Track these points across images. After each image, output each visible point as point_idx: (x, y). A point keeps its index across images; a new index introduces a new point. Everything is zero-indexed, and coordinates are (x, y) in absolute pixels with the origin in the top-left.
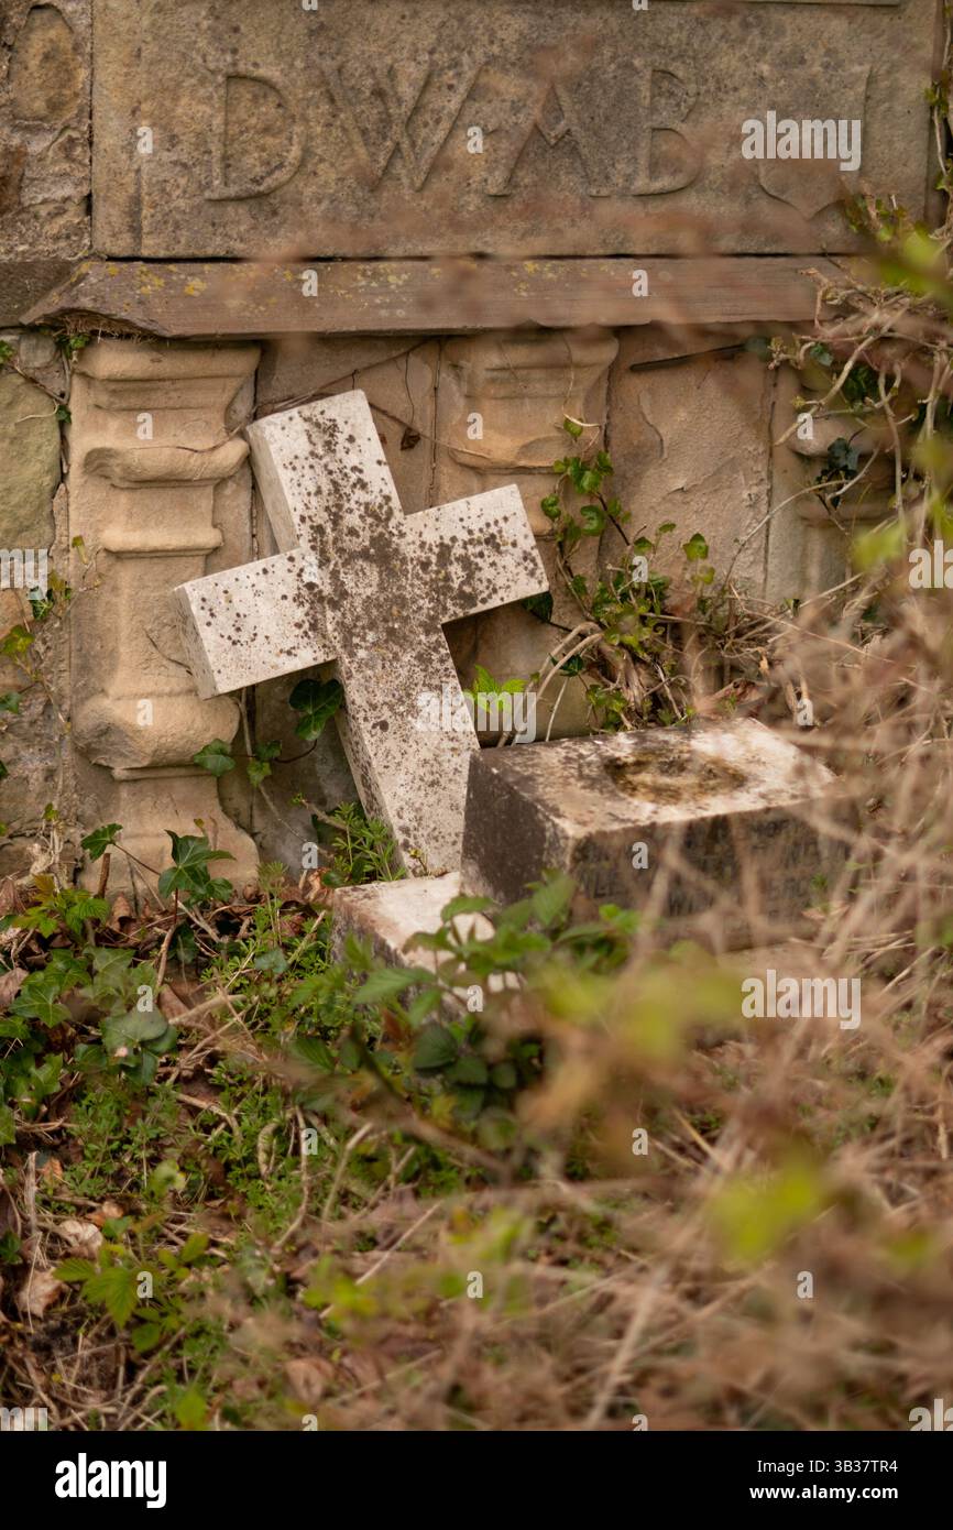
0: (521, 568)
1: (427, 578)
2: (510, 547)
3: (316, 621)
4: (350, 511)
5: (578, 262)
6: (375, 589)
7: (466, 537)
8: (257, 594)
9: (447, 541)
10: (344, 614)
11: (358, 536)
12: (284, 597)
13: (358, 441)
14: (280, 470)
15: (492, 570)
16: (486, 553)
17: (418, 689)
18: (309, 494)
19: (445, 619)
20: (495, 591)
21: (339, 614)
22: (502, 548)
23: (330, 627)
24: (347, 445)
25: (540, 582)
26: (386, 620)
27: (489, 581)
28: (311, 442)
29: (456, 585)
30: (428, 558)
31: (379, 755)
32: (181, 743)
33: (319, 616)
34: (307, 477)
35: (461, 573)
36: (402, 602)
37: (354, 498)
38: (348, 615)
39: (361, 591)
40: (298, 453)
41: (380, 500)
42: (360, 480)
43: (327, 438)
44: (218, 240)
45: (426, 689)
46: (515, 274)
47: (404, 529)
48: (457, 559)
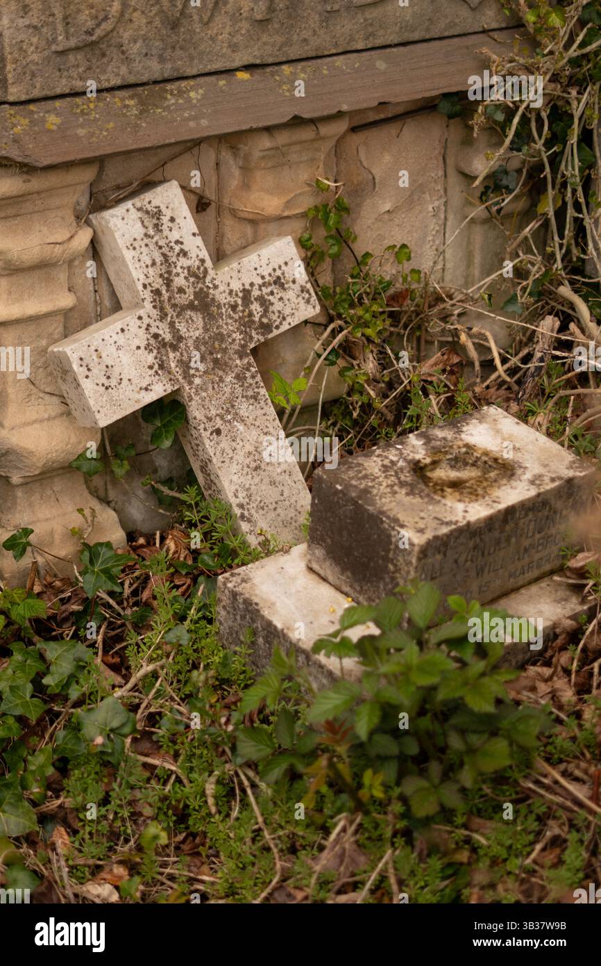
0: (300, 298)
1: (236, 316)
2: (291, 284)
3: (162, 362)
4: (178, 275)
5: (319, 61)
6: (201, 331)
7: (260, 281)
8: (118, 348)
9: (247, 287)
10: (181, 354)
11: (185, 293)
12: (138, 348)
13: (178, 221)
14: (125, 252)
15: (280, 303)
16: (275, 291)
17: (239, 400)
18: (147, 266)
19: (252, 346)
20: (284, 319)
21: (178, 354)
22: (286, 286)
23: (173, 365)
24: (170, 224)
25: (314, 307)
26: (211, 353)
27: (279, 312)
28: (144, 226)
29: (257, 319)
30: (236, 302)
31: (217, 454)
32: (62, 455)
33: (165, 358)
34: (144, 254)
35: (259, 309)
36: (221, 337)
37: (179, 264)
38: (185, 354)
39: (192, 334)
40: (136, 236)
41: (197, 263)
42: (182, 250)
43: (155, 221)
44: (64, 81)
45: (244, 399)
46: (277, 78)
47: (216, 282)
48: (256, 299)
